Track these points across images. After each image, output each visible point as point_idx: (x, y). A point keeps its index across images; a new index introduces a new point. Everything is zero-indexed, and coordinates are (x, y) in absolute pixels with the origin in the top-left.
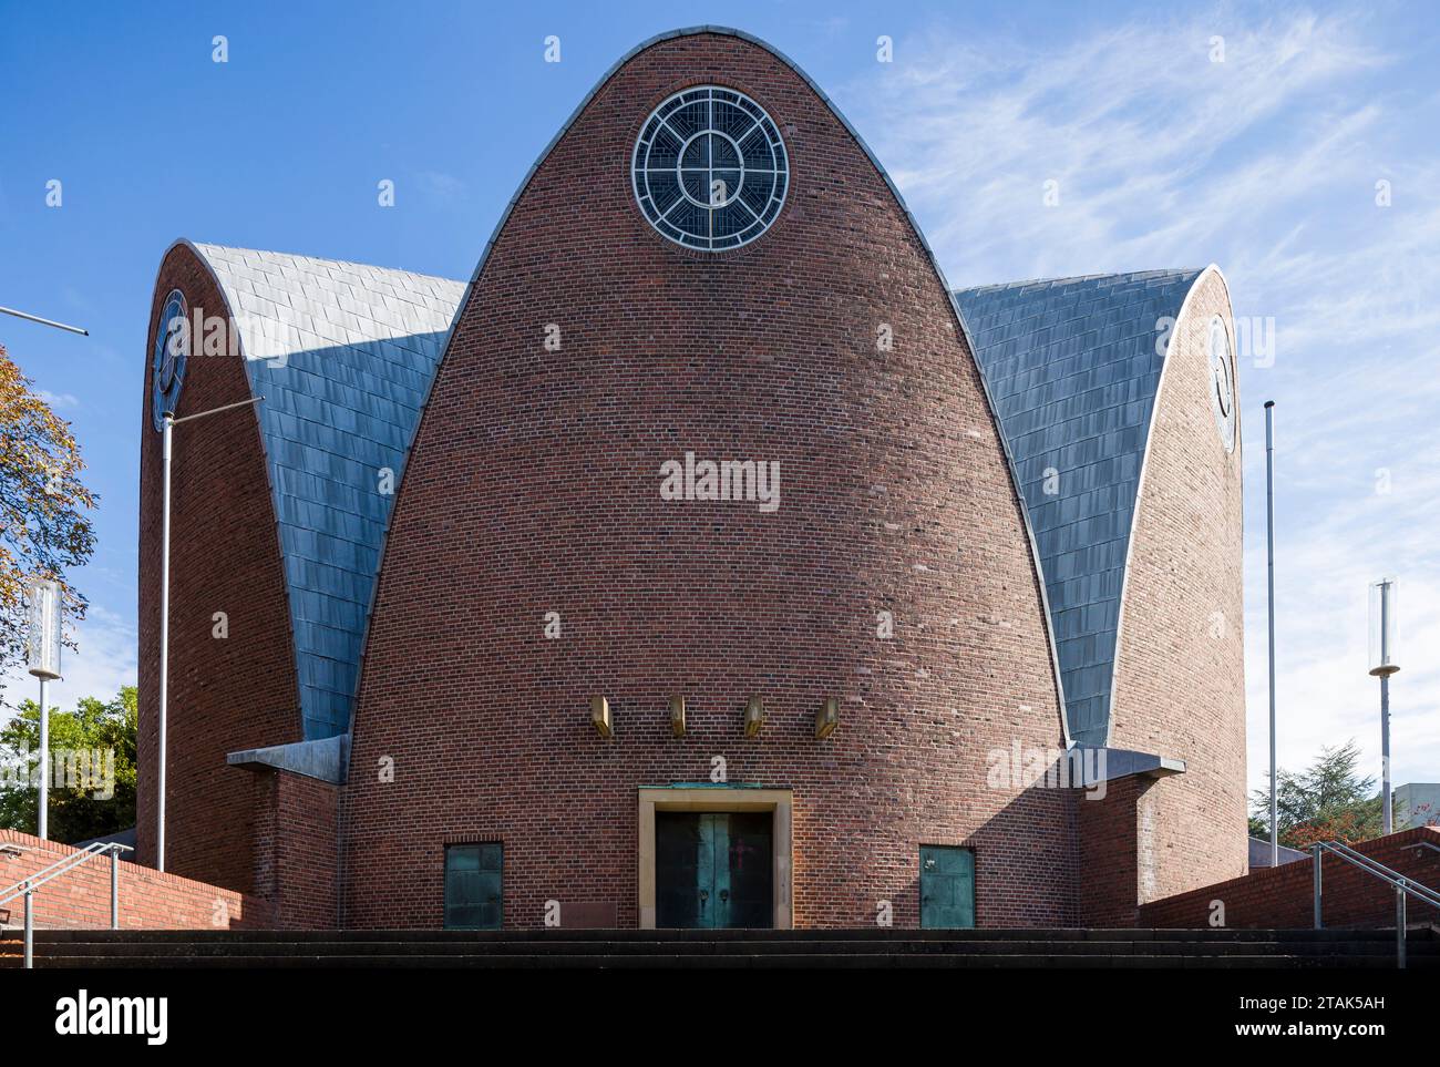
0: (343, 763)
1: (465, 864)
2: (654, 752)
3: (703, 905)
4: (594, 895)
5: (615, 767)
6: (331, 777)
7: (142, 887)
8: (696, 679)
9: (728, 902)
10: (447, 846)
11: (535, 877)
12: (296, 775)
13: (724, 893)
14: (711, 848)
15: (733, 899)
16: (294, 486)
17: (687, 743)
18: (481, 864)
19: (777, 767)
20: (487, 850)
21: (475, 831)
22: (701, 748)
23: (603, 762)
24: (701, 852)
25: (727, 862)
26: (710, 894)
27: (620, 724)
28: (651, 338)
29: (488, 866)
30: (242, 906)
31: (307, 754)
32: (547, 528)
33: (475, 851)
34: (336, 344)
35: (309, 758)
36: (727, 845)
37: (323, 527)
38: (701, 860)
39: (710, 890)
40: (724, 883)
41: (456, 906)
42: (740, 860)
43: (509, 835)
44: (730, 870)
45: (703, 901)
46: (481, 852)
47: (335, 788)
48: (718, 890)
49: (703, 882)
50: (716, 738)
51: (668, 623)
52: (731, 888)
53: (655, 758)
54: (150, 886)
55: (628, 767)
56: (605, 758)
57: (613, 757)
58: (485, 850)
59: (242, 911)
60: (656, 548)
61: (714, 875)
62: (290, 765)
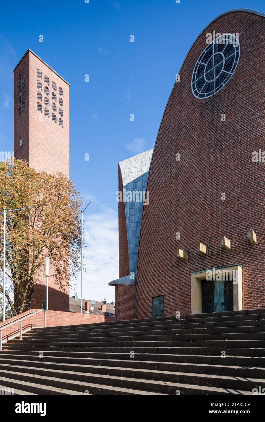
0: (135, 280)
1: (156, 302)
2: (199, 262)
3: (216, 308)
4: (184, 308)
5: (189, 269)
6: (133, 284)
7: (71, 317)
8: (210, 236)
9: (224, 306)
10: (153, 298)
11: (170, 304)
12: (123, 285)
13: (222, 304)
14: (218, 289)
15: (225, 305)
16: (131, 213)
17: (208, 257)
18: (159, 302)
19: (238, 258)
20: (161, 298)
21: (158, 293)
22: (212, 257)
23: (186, 268)
24: (215, 291)
25: (223, 293)
26: (218, 304)
27: (190, 255)
28: (197, 133)
29: (161, 302)
30: (105, 319)
31: (126, 279)
32: (172, 203)
33: (158, 299)
34: (146, 171)
35: (126, 280)
36: (223, 287)
37: (138, 221)
38: (215, 293)
39: (218, 303)
40: (222, 300)
41: (155, 314)
42: (227, 292)
43: (164, 293)
44: (224, 295)
45: (216, 306)
46: (159, 299)
47: (134, 287)
48: (220, 302)
49: (216, 300)
50: (217, 253)
51: (202, 220)
52: (225, 301)
53: (199, 263)
54: (74, 317)
55: (192, 268)
56: (186, 267)
57: (188, 266)
58: (160, 298)
59: (105, 320)
60: (199, 198)
61: (219, 298)
62: (121, 283)
